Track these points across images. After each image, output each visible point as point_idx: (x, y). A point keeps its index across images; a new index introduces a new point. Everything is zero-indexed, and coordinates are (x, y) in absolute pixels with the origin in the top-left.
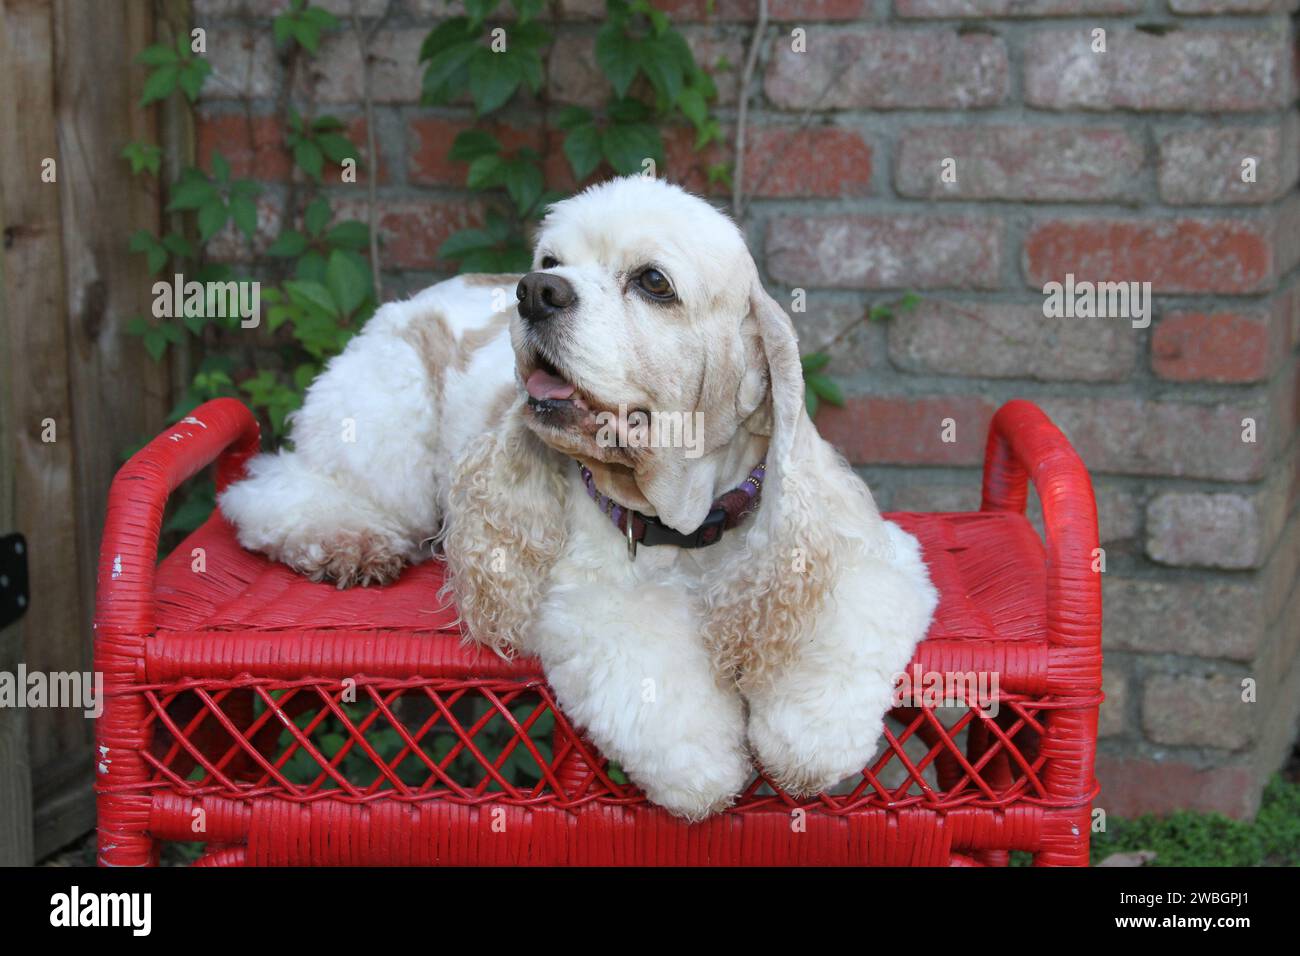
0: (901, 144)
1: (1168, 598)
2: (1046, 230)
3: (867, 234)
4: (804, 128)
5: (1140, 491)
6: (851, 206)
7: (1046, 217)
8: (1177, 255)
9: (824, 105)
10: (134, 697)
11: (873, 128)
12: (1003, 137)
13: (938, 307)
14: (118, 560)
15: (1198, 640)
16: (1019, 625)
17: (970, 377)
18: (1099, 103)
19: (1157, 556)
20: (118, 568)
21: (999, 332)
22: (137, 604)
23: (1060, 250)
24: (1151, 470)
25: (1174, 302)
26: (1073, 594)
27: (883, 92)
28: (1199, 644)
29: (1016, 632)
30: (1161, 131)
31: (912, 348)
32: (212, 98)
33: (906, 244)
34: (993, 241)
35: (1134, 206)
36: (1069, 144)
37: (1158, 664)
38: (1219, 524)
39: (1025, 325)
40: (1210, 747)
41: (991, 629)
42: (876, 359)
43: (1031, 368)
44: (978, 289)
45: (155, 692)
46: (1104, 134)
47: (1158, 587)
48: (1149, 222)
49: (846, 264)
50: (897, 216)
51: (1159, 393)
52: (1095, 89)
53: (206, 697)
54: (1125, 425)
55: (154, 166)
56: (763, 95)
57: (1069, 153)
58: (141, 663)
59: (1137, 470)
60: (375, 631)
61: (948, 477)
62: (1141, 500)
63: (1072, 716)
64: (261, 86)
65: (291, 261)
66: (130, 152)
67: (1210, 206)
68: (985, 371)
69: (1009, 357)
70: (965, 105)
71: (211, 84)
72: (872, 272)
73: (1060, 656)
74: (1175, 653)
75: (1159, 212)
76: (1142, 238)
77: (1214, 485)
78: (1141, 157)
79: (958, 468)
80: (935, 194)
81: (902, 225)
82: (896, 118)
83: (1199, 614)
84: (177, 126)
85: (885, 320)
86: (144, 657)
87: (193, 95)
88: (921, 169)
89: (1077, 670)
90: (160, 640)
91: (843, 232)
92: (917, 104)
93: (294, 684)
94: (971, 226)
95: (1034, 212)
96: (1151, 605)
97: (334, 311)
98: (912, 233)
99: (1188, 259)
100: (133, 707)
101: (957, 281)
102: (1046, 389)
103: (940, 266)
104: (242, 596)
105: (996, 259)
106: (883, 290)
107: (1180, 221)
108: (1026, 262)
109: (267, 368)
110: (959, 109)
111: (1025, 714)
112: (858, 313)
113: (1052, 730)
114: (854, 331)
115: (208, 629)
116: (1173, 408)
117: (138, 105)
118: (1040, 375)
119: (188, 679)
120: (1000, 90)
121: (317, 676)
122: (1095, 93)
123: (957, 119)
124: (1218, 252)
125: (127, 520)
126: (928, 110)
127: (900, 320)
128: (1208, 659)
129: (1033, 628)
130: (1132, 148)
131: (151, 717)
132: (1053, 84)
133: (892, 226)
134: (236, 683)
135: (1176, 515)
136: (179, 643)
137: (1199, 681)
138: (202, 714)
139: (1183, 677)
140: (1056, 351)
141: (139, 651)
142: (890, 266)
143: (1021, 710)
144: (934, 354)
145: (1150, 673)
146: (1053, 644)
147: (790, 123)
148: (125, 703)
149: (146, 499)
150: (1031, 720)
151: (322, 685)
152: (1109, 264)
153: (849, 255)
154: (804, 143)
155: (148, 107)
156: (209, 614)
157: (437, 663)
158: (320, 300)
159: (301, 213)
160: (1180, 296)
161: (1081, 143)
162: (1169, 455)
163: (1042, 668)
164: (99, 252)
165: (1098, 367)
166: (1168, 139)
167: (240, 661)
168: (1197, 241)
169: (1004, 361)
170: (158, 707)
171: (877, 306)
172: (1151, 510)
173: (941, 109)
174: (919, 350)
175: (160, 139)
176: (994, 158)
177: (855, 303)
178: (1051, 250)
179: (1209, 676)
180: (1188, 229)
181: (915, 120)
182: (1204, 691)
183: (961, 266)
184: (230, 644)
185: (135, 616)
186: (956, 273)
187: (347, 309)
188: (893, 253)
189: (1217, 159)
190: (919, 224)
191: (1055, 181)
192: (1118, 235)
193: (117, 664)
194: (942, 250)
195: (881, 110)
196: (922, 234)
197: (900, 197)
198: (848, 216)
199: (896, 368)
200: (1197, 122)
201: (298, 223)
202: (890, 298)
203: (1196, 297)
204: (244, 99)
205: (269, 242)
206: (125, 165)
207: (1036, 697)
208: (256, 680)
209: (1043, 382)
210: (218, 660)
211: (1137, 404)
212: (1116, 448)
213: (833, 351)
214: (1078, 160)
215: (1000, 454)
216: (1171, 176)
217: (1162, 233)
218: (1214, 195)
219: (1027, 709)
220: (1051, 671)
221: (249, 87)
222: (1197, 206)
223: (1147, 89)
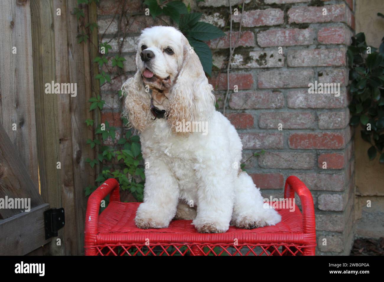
0: (260, 116)
1: (323, 218)
2: (293, 135)
3: (253, 137)
4: (238, 113)
5: (316, 194)
6: (249, 131)
7: (293, 132)
8: (323, 140)
9: (243, 108)
10: (94, 248)
11: (253, 113)
12: (283, 115)
13: (269, 153)
14: (90, 217)
15: (330, 227)
16: (296, 228)
17: (277, 169)
18: (304, 107)
19: (320, 209)
20: (90, 219)
21: (283, 159)
22: (94, 227)
23: (297, 139)
24: (318, 189)
25: (323, 151)
26: (309, 221)
27: (256, 105)
28: (331, 228)
29: (295, 230)
30: (319, 113)
31: (264, 162)
32: (105, 109)
33: (262, 139)
34: (281, 138)
35: (313, 130)
36: (298, 116)
37: (321, 233)
38: (334, 201)
39: (289, 157)
40: (334, 252)
41: (290, 229)
42: (255, 165)
43: (291, 166)
44: (279, 149)
45: (98, 247)
46: (306, 114)
47: (321, 216)
48: (317, 133)
49: (248, 144)
50: (260, 133)
51: (320, 172)
52: (304, 104)
53: (110, 248)
54: (313, 179)
55: (92, 124)
56: (229, 106)
57: (298, 118)
58: (96, 241)
59: (316, 189)
60: (149, 233)
61: (273, 191)
62: (317, 196)
63: (309, 249)
64: (116, 106)
65: (123, 145)
66: (87, 121)
67: (330, 129)
68: (280, 167)
69: (286, 164)
70: (274, 108)
71: (104, 106)
72: (254, 145)
73: (306, 235)
74: (325, 231)
75: (319, 131)
76: (315, 137)
77: (333, 192)
78: (314, 119)
79: (275, 189)
80: (268, 128)
81: (261, 135)
82: (259, 111)
83: (330, 222)
84: (97, 115)
85: (258, 156)
86: (96, 239)
87: (101, 108)
88: (265, 122)
89: (311, 238)
90: (100, 236)
91: (248, 136)
92: (264, 108)
93: (131, 245)
94: (276, 135)
95: (291, 131)
96: (319, 220)
97: (133, 157)
98: (263, 137)
99: (326, 141)
100: (94, 251)
101: (274, 147)
102: (294, 171)
103: (270, 144)
104: (117, 224)
105: (282, 142)
106: (257, 150)
107: (323, 133)
108: (289, 143)
109: (117, 169)
110: (273, 109)
111: (299, 249)
112: (252, 155)
113: (305, 253)
114: (250, 159)
115: (110, 232)
116: (323, 175)
117: (88, 111)
118: (293, 168)
119: (106, 244)
120: (282, 104)
121: (136, 243)
122: (303, 105)
123: (273, 111)
124: (332, 140)
125: (92, 208)
126: (266, 109)
127: (261, 156)
128: (333, 232)
129: (299, 229)
130: (312, 117)
131: (98, 253)
132: (294, 103)
133: (258, 135)
134: (117, 245)
135: (325, 199)
136: (104, 236)
137: (331, 237)
138: (109, 252)
139: (327, 236)
140: (297, 163)
141: (95, 238)
142: (258, 144)
143: (298, 248)
144: (269, 164)
145: (320, 235)
146: (305, 232)
147: (235, 112)
148: (92, 250)
149: (96, 203)
150: (300, 250)
151: (137, 245)
152: (308, 143)
153: (249, 142)
154: (238, 117)
155: (90, 111)
156: (110, 229)
157: (163, 240)
158: (130, 154)
159: (125, 134)
160: (324, 150)
161: (301, 116)
162: (323, 186)
163: (302, 238)
164: (80, 144)
165: (306, 166)
166: (320, 115)
167: (118, 240)
168: (327, 137)
169: (285, 165)
170: (99, 251)
171: (255, 153)
172: (319, 198)
173: (269, 109)
174: (265, 163)
175: (93, 118)
176: (281, 120)
177: (251, 152)
178: (295, 140)
179: (333, 236)
180: (325, 135)
181: (262, 111)
182: (332, 239)
183: (274, 144)
184: (116, 236)
185: (94, 230)
186: (273, 145)
187: (136, 156)
188: (259, 141)
189: (331, 119)
190: (265, 134)
191: (295, 124)
192: (310, 136)
193: (90, 241)
194: (270, 140)
195: (256, 109)
196: (265, 137)
197: (260, 128)
198: (249, 133)
199: (260, 167)
200: (326, 111)
201: (124, 136)
202: (259, 151)
203: (328, 150)
204: (112, 109)
205: (117, 141)
206: (86, 124)
207: (301, 245)
208: (122, 244)
209: (293, 169)
210: (113, 240)
211: (315, 174)
212: (310, 184)
213: (246, 163)
214: (300, 120)
215: (288, 188)
216: (321, 123)
217: (319, 136)
218: (331, 127)
219: (299, 248)
220: (304, 239)
221: (113, 106)
222: (327, 129)
223: (315, 104)
